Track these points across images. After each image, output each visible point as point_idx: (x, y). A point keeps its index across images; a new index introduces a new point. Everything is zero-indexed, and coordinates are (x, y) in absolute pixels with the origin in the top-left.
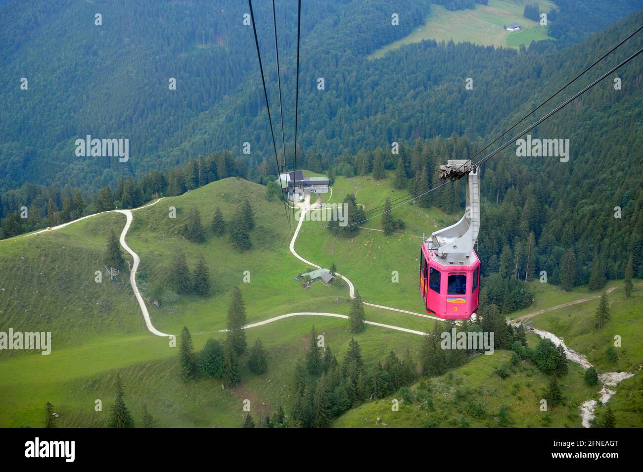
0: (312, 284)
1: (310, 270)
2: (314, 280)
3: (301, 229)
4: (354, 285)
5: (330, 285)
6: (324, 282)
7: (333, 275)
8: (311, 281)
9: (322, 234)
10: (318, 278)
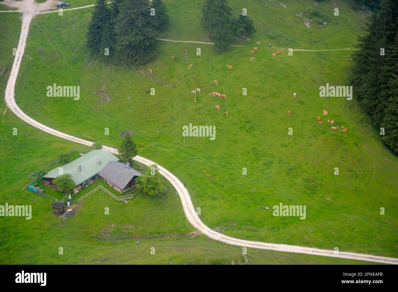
0: (80, 199)
1: (65, 160)
2: (84, 186)
3: (25, 53)
4: (185, 185)
5: (131, 196)
6: (111, 189)
7: (133, 164)
8: (76, 191)
9: (75, 61)
10: (93, 178)
